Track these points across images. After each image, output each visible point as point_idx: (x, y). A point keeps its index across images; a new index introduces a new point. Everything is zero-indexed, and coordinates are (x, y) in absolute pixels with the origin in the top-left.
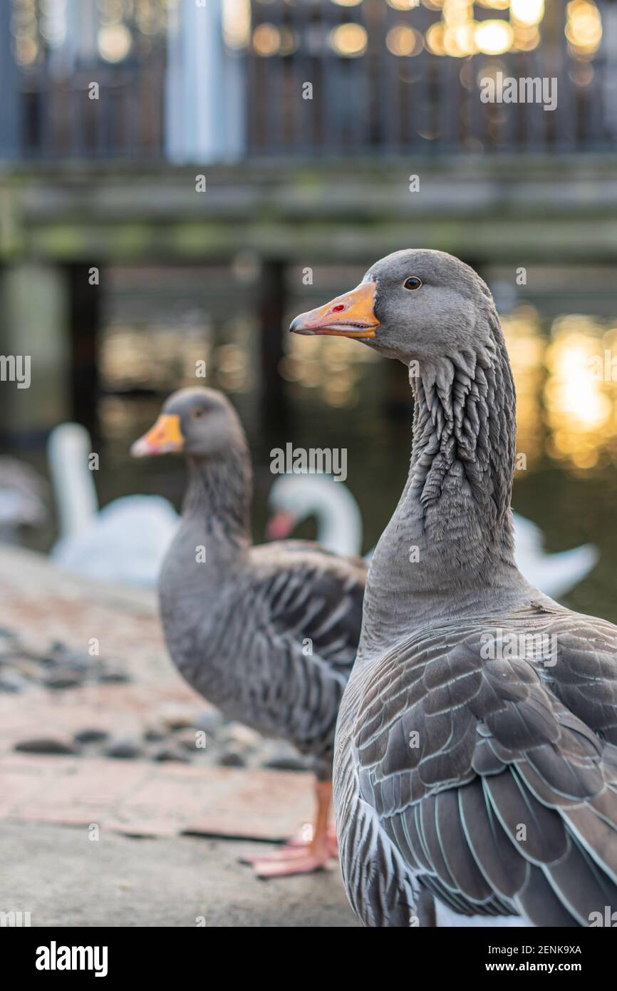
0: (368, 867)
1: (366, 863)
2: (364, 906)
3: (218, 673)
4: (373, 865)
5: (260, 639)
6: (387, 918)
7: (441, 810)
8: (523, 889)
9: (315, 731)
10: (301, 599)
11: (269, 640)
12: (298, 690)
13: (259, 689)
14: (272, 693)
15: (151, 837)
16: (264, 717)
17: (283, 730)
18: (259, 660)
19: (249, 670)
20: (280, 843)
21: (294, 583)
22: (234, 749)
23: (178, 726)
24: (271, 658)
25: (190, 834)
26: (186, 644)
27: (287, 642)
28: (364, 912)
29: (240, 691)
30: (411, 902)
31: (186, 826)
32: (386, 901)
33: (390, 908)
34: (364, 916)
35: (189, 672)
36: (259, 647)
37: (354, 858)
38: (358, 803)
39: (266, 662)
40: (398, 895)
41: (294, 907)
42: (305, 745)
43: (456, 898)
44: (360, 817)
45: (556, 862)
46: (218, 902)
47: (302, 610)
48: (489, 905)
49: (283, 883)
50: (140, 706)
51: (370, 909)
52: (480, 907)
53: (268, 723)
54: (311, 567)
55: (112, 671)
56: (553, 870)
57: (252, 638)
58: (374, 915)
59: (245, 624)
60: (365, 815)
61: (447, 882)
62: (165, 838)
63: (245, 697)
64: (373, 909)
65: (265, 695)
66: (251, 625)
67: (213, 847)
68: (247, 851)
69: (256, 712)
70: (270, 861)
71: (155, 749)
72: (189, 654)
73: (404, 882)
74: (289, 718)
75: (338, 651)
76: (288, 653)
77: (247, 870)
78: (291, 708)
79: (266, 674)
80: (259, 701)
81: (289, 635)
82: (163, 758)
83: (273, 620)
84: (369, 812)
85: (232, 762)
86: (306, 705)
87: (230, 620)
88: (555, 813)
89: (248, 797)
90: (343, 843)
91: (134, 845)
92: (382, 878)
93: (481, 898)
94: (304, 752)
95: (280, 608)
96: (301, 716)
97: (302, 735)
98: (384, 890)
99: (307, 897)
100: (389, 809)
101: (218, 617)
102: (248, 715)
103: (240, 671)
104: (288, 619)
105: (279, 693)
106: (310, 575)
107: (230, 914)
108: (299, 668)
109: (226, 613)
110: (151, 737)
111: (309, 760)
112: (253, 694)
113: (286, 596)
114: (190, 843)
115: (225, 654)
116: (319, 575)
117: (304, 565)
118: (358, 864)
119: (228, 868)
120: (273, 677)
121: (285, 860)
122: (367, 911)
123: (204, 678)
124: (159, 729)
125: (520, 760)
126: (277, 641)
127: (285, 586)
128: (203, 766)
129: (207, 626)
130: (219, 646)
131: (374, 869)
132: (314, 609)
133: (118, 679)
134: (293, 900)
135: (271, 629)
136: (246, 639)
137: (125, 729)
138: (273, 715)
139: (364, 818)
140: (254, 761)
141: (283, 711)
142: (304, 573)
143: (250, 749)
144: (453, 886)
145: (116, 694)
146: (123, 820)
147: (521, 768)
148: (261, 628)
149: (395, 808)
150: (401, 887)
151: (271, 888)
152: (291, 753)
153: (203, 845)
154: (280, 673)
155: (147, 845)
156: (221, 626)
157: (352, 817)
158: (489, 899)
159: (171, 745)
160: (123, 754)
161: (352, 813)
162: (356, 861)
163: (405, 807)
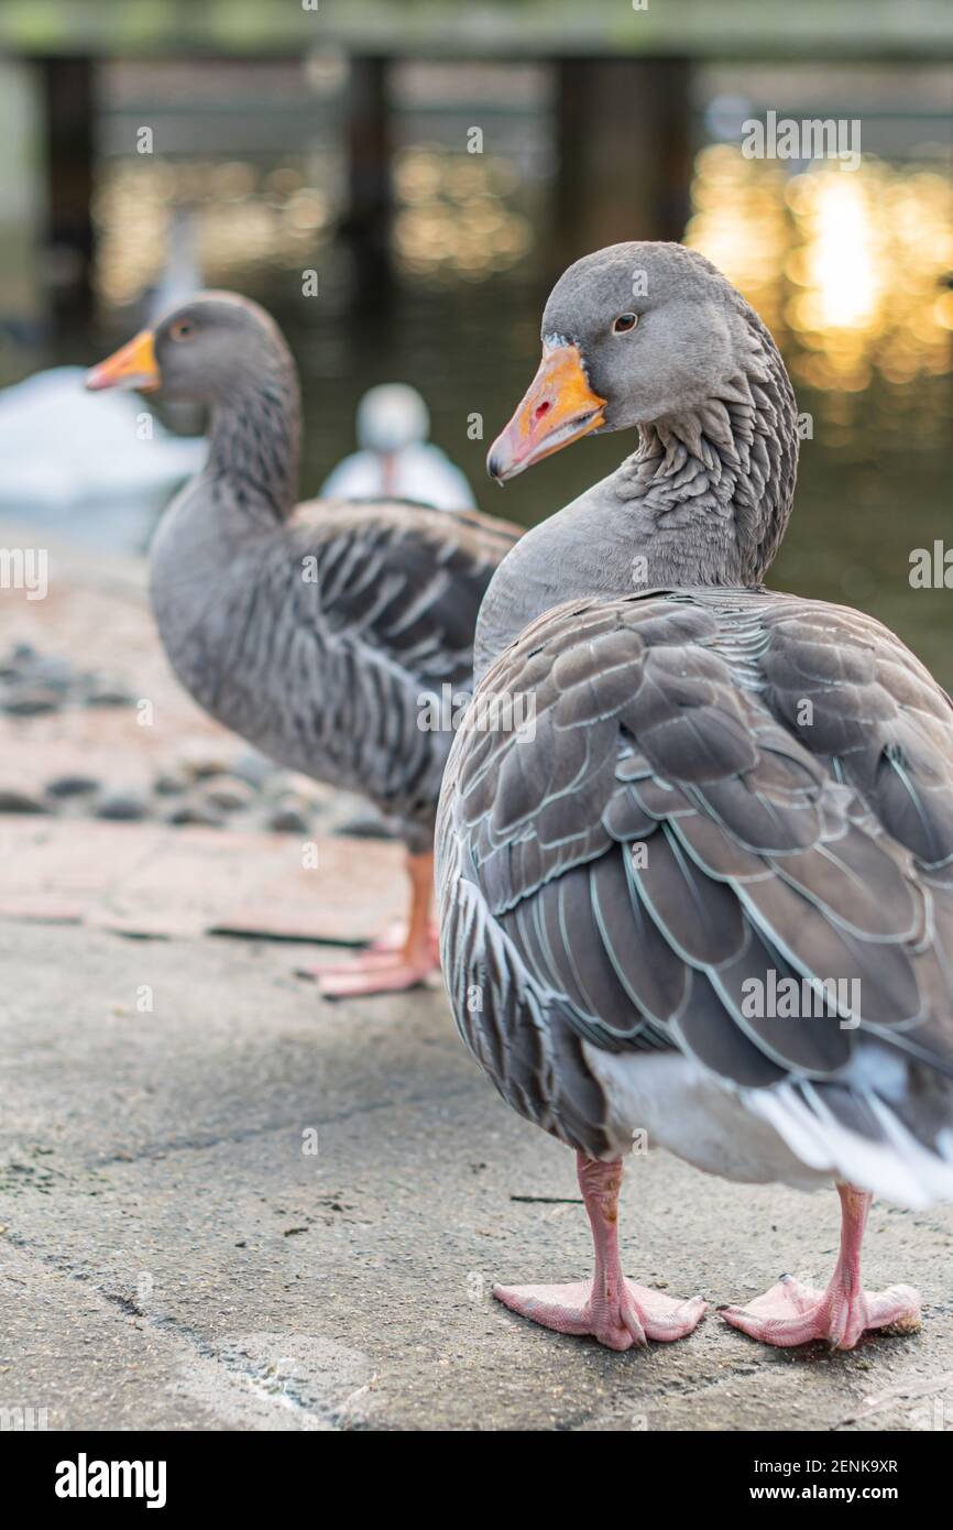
0: (475, 970)
1: (472, 966)
2: (474, 1033)
3: (246, 694)
4: (481, 969)
5: (304, 639)
6: (508, 1047)
7: (567, 901)
8: (682, 1008)
9: (397, 780)
10: (369, 576)
11: (319, 640)
12: (367, 717)
13: (308, 716)
14: (329, 721)
15: (162, 938)
16: (320, 757)
17: (351, 779)
18: (304, 673)
19: (289, 687)
20: (358, 946)
21: (358, 551)
22: (290, 806)
23: (206, 773)
24: (322, 668)
25: (222, 933)
26: (193, 653)
27: (348, 645)
28: (475, 1041)
29: (280, 720)
30: (539, 1021)
31: (216, 921)
32: (504, 1021)
33: (511, 1032)
34: (476, 1048)
35: (207, 696)
36: (303, 650)
37: (457, 961)
38: (459, 883)
39: (314, 673)
40: (518, 1011)
41: (377, 1040)
42: (387, 801)
43: (595, 1029)
44: (462, 903)
45: (728, 963)
46: (262, 1032)
47: (371, 594)
48: (640, 1035)
49: (362, 1006)
50: (148, 741)
51: (482, 1036)
52: (628, 1040)
53: (330, 769)
54: (385, 526)
55: (106, 687)
56: (723, 975)
57: (290, 638)
58: (489, 1044)
59: (277, 617)
60: (467, 897)
61: (583, 1009)
62: (184, 940)
63: (290, 729)
64: (487, 1035)
65: (318, 725)
66: (288, 618)
67: (256, 953)
68: (308, 958)
69: (310, 753)
70: (343, 973)
71: (170, 806)
72: (199, 669)
73: (524, 993)
74: (357, 761)
75: (429, 656)
76: (350, 660)
77: (308, 989)
78: (359, 744)
79: (317, 693)
80: (311, 735)
81: (352, 633)
82: (182, 820)
83: (326, 611)
84: (472, 894)
85: (289, 826)
86: (382, 740)
87: (252, 610)
88: (726, 888)
89: (311, 878)
90: (443, 940)
91: (136, 949)
92: (495, 988)
93: (627, 1026)
94: (388, 811)
95: (336, 590)
96: (375, 757)
97: (380, 786)
98: (500, 1003)
99: (398, 1026)
100: (497, 901)
101: (232, 608)
102: (299, 756)
103: (276, 688)
104: (348, 608)
105: (338, 723)
106: (383, 539)
107: (279, 1051)
108: (368, 684)
109: (246, 601)
110: (164, 788)
111: (395, 824)
112: (299, 723)
113: (345, 572)
114: (222, 946)
115: (251, 663)
116: (396, 540)
117: (374, 523)
118: (462, 970)
119: (279, 983)
120: (328, 696)
121: (366, 972)
122: (479, 1040)
123: (228, 703)
124: (177, 776)
125: (679, 813)
126: (333, 642)
127: (343, 557)
128: (245, 830)
129: (217, 621)
130: (241, 651)
131: (484, 974)
132: (389, 591)
133: (118, 701)
134: (376, 1031)
135: (322, 624)
136: (281, 638)
137: (125, 777)
138: (335, 757)
139: (466, 903)
140: (321, 825)
141: (349, 750)
142: (373, 536)
143: (315, 807)
144: (590, 1014)
145: (112, 721)
146: (121, 913)
147: (680, 824)
148: (308, 622)
149: (504, 901)
150: (522, 999)
151: (342, 1014)
152: (370, 813)
153: (241, 950)
154: (338, 691)
155: (156, 949)
156: (240, 620)
157: (453, 903)
158: (638, 1028)
159: (195, 801)
160: (122, 813)
161: (453, 896)
162: (459, 966)
163: (517, 899)
